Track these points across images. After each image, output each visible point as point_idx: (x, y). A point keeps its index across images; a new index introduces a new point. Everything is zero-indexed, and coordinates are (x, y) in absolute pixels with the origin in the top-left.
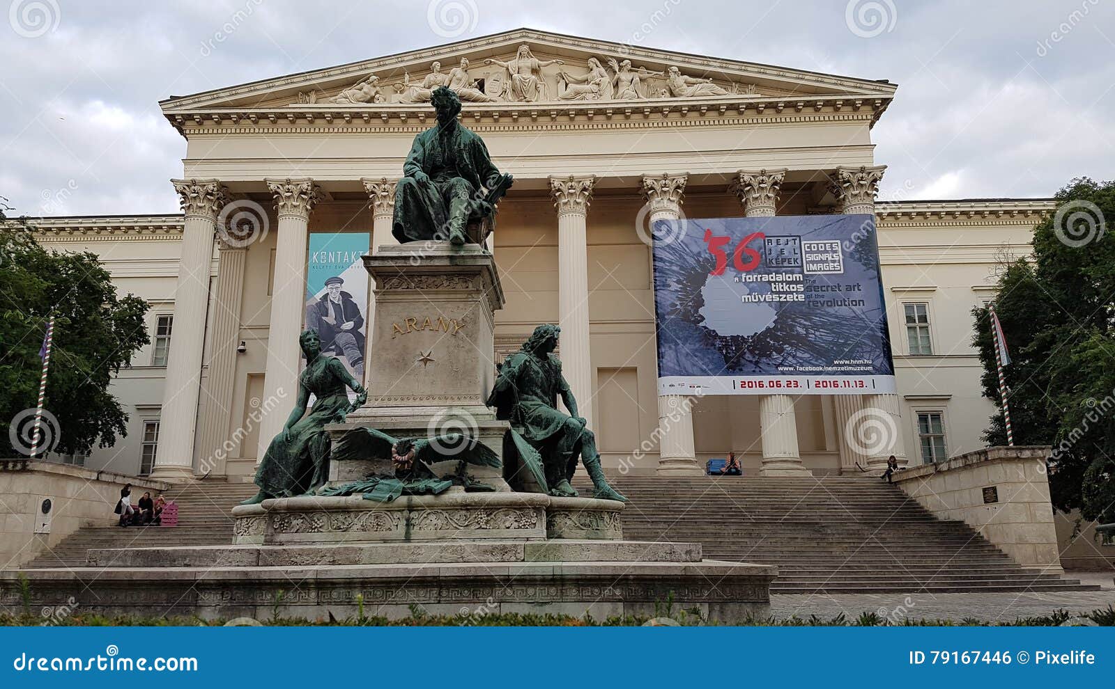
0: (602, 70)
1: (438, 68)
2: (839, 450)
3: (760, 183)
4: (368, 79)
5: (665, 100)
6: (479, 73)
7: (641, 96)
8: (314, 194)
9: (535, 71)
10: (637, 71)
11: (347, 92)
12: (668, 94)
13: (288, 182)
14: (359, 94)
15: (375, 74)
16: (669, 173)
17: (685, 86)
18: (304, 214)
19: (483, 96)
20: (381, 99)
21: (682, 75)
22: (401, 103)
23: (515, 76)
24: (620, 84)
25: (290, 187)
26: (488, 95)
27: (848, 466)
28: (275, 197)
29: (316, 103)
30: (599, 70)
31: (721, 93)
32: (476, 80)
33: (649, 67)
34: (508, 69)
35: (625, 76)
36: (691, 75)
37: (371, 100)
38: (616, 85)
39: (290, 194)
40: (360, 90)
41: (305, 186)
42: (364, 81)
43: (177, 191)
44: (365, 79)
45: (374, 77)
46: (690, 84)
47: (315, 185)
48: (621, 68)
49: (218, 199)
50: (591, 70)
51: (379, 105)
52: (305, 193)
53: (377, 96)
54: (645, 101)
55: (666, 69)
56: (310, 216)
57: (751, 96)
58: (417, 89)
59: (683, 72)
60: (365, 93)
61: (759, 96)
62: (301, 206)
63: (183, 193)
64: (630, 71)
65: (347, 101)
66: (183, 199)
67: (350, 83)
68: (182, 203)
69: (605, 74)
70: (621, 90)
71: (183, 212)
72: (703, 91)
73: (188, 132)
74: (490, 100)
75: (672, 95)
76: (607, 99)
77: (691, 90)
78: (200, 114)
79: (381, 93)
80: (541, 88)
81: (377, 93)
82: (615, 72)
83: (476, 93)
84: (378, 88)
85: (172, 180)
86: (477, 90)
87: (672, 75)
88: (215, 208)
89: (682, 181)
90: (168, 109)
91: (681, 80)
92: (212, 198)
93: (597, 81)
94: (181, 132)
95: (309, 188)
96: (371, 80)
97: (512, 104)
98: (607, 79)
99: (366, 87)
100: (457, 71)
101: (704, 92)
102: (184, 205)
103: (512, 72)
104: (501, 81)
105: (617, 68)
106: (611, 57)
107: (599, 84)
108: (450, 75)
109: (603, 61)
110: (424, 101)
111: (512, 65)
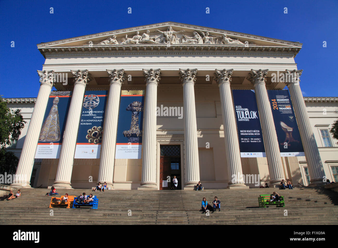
3: (259, 74)
5: (222, 45)
7: (213, 43)
8: (89, 76)
9: (174, 35)
10: (211, 36)
11: (105, 41)
12: (223, 43)
14: (109, 42)
16: (226, 69)
17: (229, 41)
18: (84, 83)
21: (228, 37)
22: (124, 44)
23: (167, 36)
25: (79, 73)
30: (198, 36)
31: (242, 44)
35: (207, 37)
37: (113, 43)
38: (204, 40)
46: (231, 41)
47: (90, 72)
50: (195, 35)
51: (115, 45)
57: (253, 45)
58: (130, 40)
61: (256, 45)
62: (83, 80)
64: (209, 36)
65: (104, 44)
70: (206, 42)
72: (235, 43)
74: (157, 43)
77: (231, 43)
78: (51, 48)
79: (117, 41)
80: (176, 40)
82: (203, 36)
83: (152, 41)
87: (225, 38)
89: (231, 72)
90: (40, 47)
91: (228, 39)
93: (197, 38)
95: (87, 74)
96: (114, 37)
97: (165, 44)
99: (112, 39)
105: (204, 34)
106: (202, 31)
107: (197, 39)
108: (143, 36)
109: (199, 32)
110: (132, 44)
111: (166, 32)
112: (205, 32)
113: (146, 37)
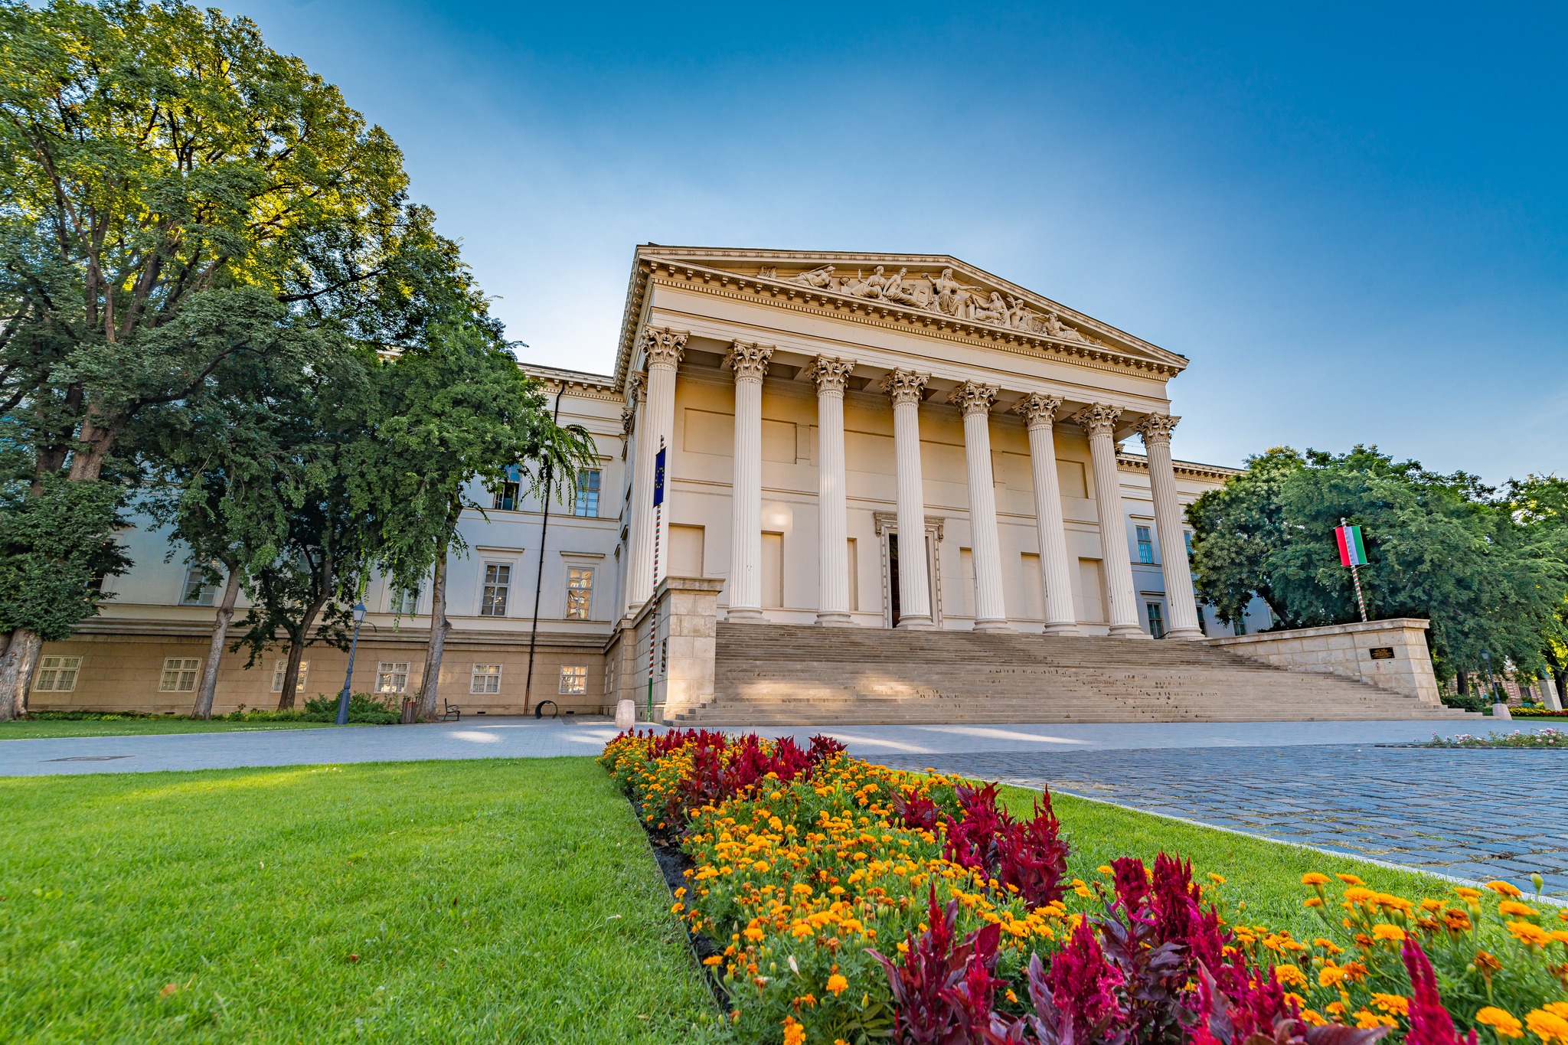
0: (1002, 302)
1: (881, 271)
3: (1106, 414)
4: (826, 268)
7: (1030, 330)
8: (771, 361)
9: (954, 291)
10: (1027, 309)
11: (808, 275)
12: (1046, 333)
13: (754, 346)
14: (818, 280)
15: (833, 265)
17: (1060, 329)
18: (762, 379)
19: (918, 303)
20: (835, 287)
21: (1058, 320)
22: (852, 293)
23: (944, 292)
24: (1015, 316)
25: (755, 350)
29: (781, 279)
30: (999, 304)
31: (1082, 340)
34: (935, 284)
35: (1019, 312)
36: (1064, 324)
37: (826, 286)
38: (1013, 317)
39: (753, 357)
40: (818, 275)
41: (768, 352)
42: (823, 269)
44: (823, 267)
45: (831, 267)
46: (1062, 330)
47: (776, 354)
48: (1016, 305)
50: (995, 301)
51: (834, 291)
52: (766, 359)
53: (833, 284)
55: (1047, 312)
56: (766, 381)
57: (1099, 348)
58: (865, 285)
59: (1060, 319)
60: (824, 279)
61: (1107, 348)
64: (1022, 308)
65: (807, 282)
69: (1004, 306)
70: (1015, 322)
74: (923, 308)
75: (1049, 334)
76: (1007, 327)
77: (1064, 333)
79: (835, 281)
80: (960, 307)
81: (833, 280)
82: (1012, 307)
83: (914, 299)
84: (833, 277)
87: (1052, 319)
89: (1059, 403)
90: (644, 253)
91: (1058, 324)
93: (999, 310)
96: (829, 269)
97: (939, 314)
98: (1006, 311)
99: (824, 275)
100: (897, 278)
101: (1072, 337)
103: (938, 289)
107: (1001, 314)
108: (891, 280)
109: (1004, 296)
110: (871, 297)
111: (939, 283)
112: (1016, 299)
113: (896, 285)
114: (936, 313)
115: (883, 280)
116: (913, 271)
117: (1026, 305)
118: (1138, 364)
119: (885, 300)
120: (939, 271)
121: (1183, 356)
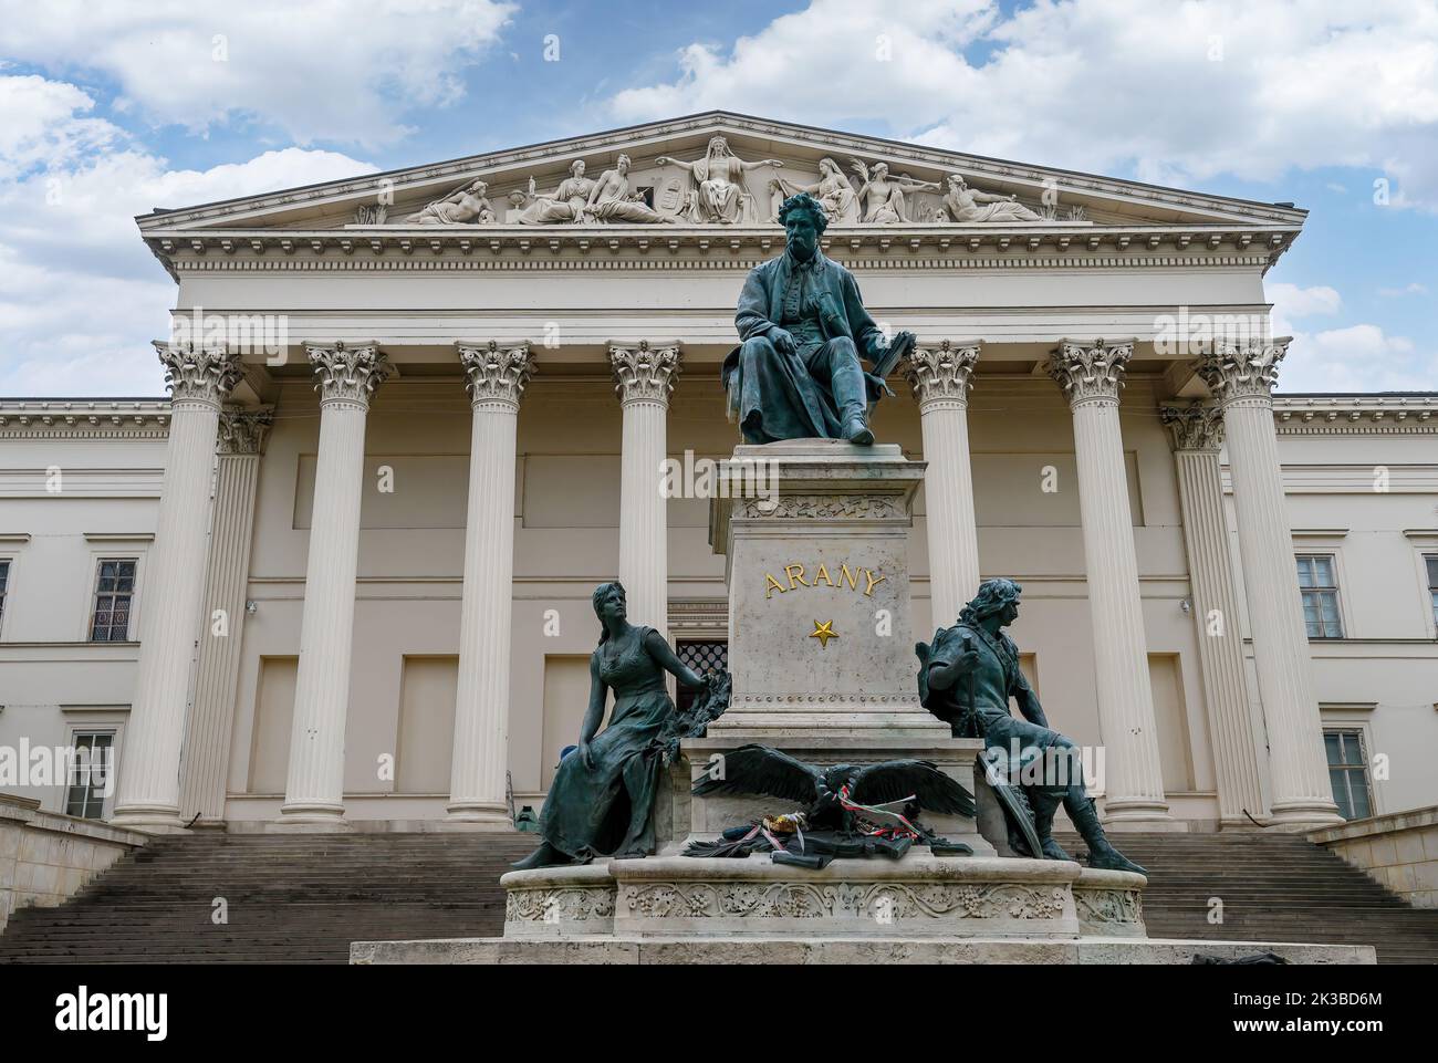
0: (842, 176)
1: (581, 169)
2: (1215, 791)
3: (1094, 360)
4: (471, 186)
5: (940, 225)
6: (644, 179)
7: (905, 219)
8: (378, 367)
9: (735, 177)
10: (897, 180)
11: (437, 207)
12: (946, 217)
13: (340, 347)
14: (456, 210)
15: (482, 178)
16: (952, 339)
17: (974, 205)
18: (363, 399)
19: (652, 214)
20: (490, 217)
21: (969, 187)
22: (521, 223)
23: (705, 183)
24: (870, 200)
25: (342, 354)
26: (660, 213)
27: (1230, 816)
28: (317, 370)
29: (385, 223)
30: (835, 178)
31: (1029, 217)
32: (639, 189)
33: (914, 174)
34: (692, 172)
35: (880, 188)
36: (983, 189)
37: (474, 218)
38: (864, 202)
39: (342, 366)
40: (457, 203)
41: (366, 353)
42: (464, 190)
43: (163, 360)
44: (467, 186)
45: (480, 184)
46: (980, 203)
47: (381, 353)
48: (872, 175)
49: (226, 373)
50: (825, 177)
51: (487, 227)
52: (365, 366)
53: (484, 212)
54: (909, 226)
55: (944, 178)
56: (371, 401)
57: (1078, 224)
58: (549, 202)
59: (971, 183)
60: (466, 208)
61: (1090, 223)
62: (358, 386)
63: (171, 364)
64: (887, 180)
65: (434, 221)
66: (170, 374)
67: (441, 193)
68: (168, 379)
69: (846, 182)
70: (872, 211)
71: (169, 394)
72: (1001, 214)
73: (180, 266)
74: (665, 221)
75: (953, 218)
76: (850, 222)
77: (982, 212)
78: (201, 239)
79: (489, 207)
80: (746, 203)
81: (483, 207)
82: (862, 181)
83: (641, 207)
84: (485, 201)
85: (154, 343)
86: (643, 205)
87: (954, 188)
88: (221, 388)
89: (972, 353)
90: (151, 229)
91: (968, 196)
92: (218, 372)
93: (836, 193)
94: (169, 265)
95: (373, 357)
96: (475, 186)
97: (698, 226)
98: (849, 192)
99: (467, 200)
100: (613, 176)
101: (1003, 216)
102: (171, 382)
103: (699, 178)
104: (681, 192)
105: (866, 175)
106: (858, 157)
107: (837, 200)
108: (601, 181)
109: (845, 164)
110: (558, 222)
111: (700, 166)
112: (871, 163)
113: (615, 190)
114: (696, 225)
115: (585, 184)
116: (645, 159)
117: (895, 173)
118: (1174, 241)
119: (589, 223)
120: (699, 148)
121: (1289, 206)
